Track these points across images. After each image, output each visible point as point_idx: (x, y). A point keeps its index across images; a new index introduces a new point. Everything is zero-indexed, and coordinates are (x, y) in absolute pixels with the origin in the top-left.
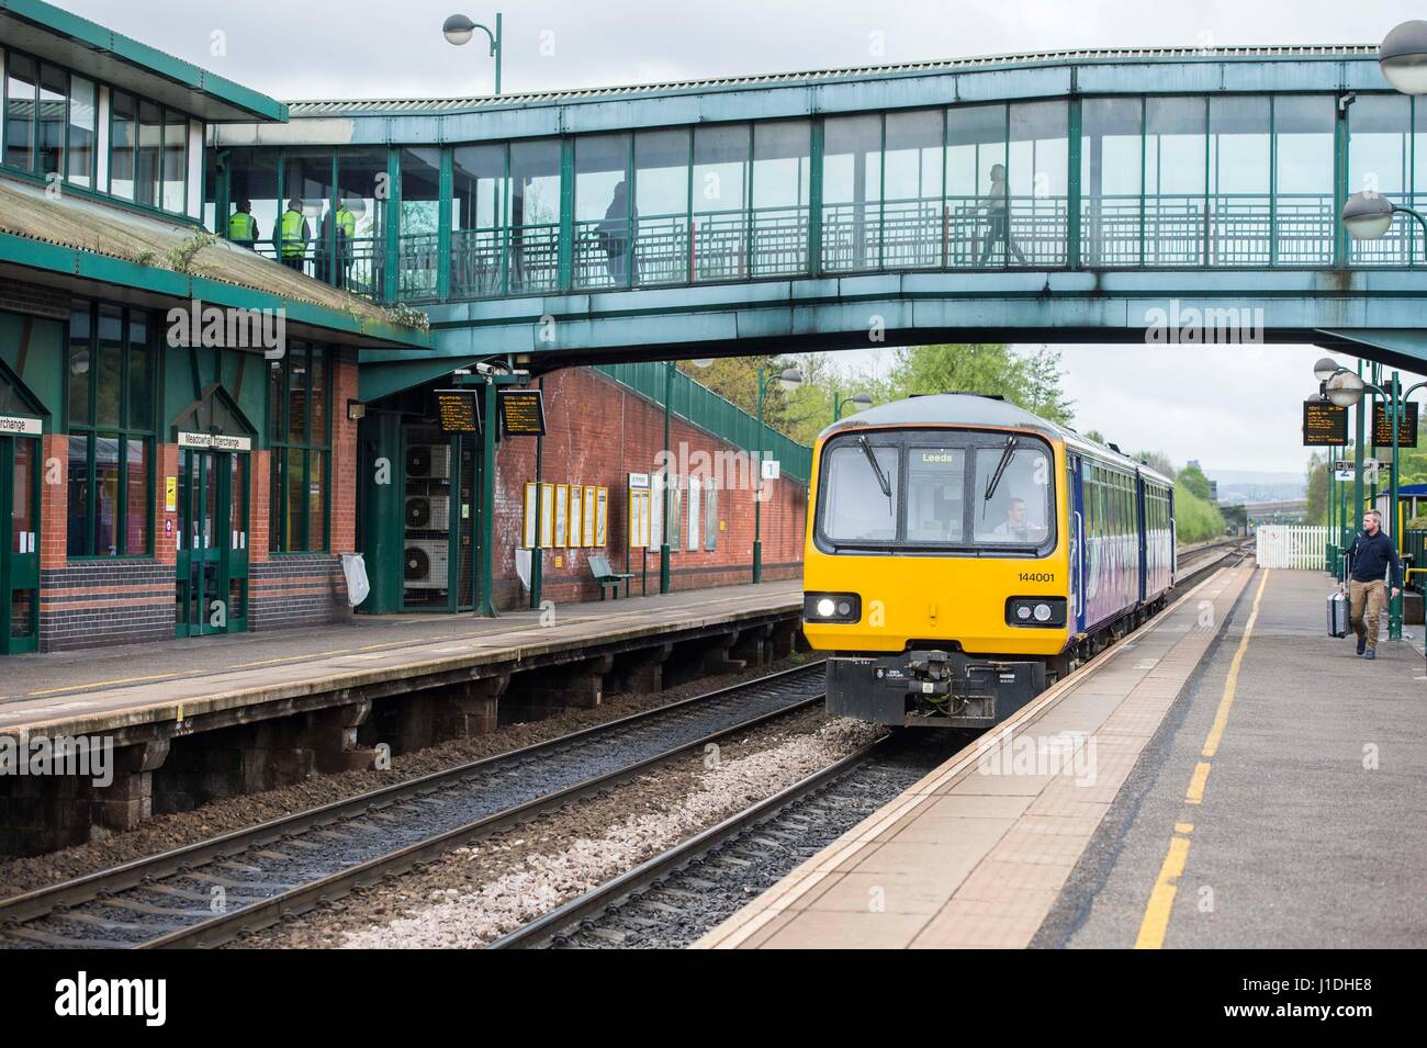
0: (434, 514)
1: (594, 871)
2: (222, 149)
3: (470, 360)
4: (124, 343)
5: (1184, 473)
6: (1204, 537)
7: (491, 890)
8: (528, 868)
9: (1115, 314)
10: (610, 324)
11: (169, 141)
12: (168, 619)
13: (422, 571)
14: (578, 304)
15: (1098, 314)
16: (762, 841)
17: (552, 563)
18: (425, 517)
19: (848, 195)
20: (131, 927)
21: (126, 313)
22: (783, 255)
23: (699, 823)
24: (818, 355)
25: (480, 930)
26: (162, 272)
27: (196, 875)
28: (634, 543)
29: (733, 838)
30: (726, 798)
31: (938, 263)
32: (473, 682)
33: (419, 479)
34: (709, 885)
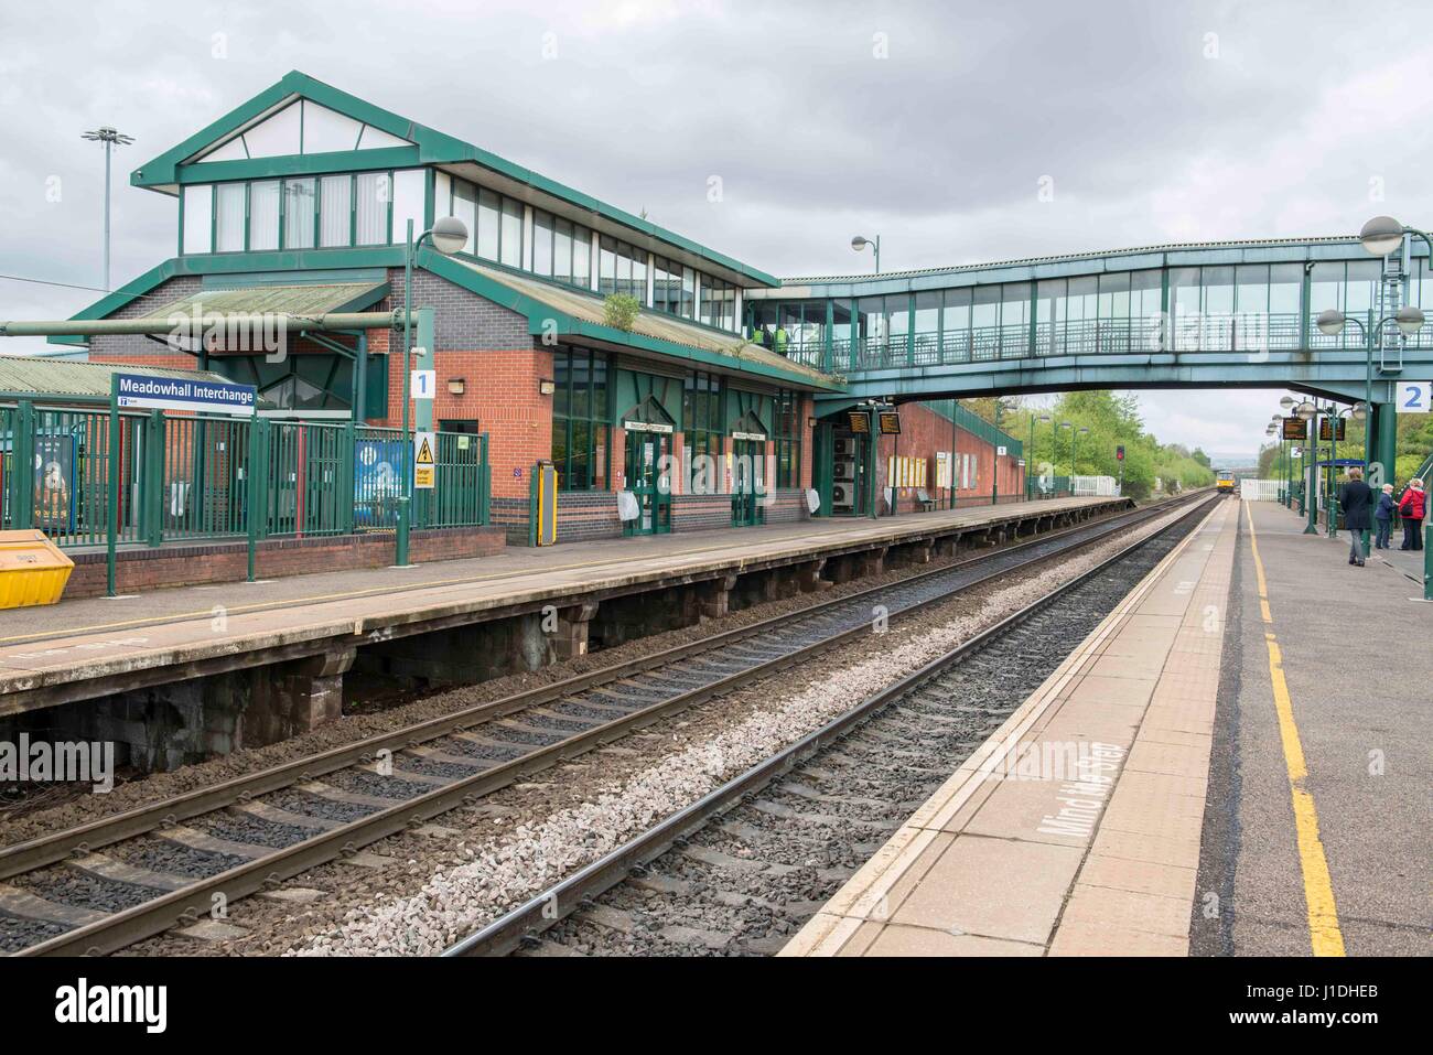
0: (847, 470)
1: (943, 645)
2: (750, 301)
3: (865, 399)
4: (709, 391)
5: (1195, 454)
6: (1206, 485)
7: (896, 653)
8: (912, 642)
9: (1185, 375)
10: (932, 381)
11: (727, 297)
12: (728, 518)
13: (841, 497)
14: (917, 372)
15: (1175, 375)
16: (1021, 631)
17: (901, 494)
18: (843, 472)
19: (1048, 319)
20: (725, 665)
21: (710, 377)
22: (1016, 348)
23: (989, 621)
24: (1019, 396)
25: (894, 673)
26: (728, 357)
27: (751, 641)
28: (939, 485)
29: (1007, 629)
30: (1000, 609)
31: (1094, 350)
32: (871, 550)
33: (841, 456)
34: (1000, 653)
